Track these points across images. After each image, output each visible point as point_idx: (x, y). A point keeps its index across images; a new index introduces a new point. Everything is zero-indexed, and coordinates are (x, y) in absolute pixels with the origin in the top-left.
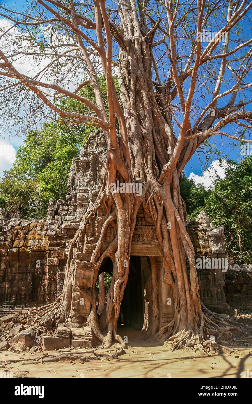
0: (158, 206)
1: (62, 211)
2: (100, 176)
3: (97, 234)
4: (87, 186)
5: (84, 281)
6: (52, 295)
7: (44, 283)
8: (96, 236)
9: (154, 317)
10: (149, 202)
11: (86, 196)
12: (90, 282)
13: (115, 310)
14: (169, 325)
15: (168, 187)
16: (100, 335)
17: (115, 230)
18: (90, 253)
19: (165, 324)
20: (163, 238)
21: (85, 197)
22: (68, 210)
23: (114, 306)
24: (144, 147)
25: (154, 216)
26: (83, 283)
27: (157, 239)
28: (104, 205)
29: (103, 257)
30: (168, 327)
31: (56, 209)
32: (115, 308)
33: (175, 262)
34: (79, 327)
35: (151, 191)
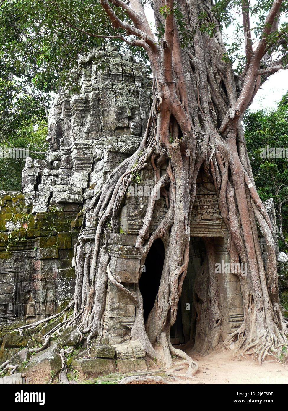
0: (222, 167)
1: (49, 176)
2: (106, 124)
3: (142, 206)
4: (87, 139)
5: (128, 274)
6: (48, 304)
7: (33, 285)
8: (141, 209)
9: (215, 321)
10: (211, 161)
11: (87, 154)
12: (135, 276)
13: (172, 313)
14: (239, 330)
15: (234, 141)
16: (152, 351)
17: (167, 200)
18: (134, 234)
19: (233, 329)
20: (228, 210)
21: (86, 156)
22: (57, 176)
23: (171, 308)
24: (195, 83)
25: (217, 180)
26: (126, 277)
27: (220, 212)
28: (152, 165)
29: (152, 238)
30: (238, 333)
31: (39, 173)
32: (172, 310)
33: (247, 244)
34: (122, 342)
35: (212, 146)
